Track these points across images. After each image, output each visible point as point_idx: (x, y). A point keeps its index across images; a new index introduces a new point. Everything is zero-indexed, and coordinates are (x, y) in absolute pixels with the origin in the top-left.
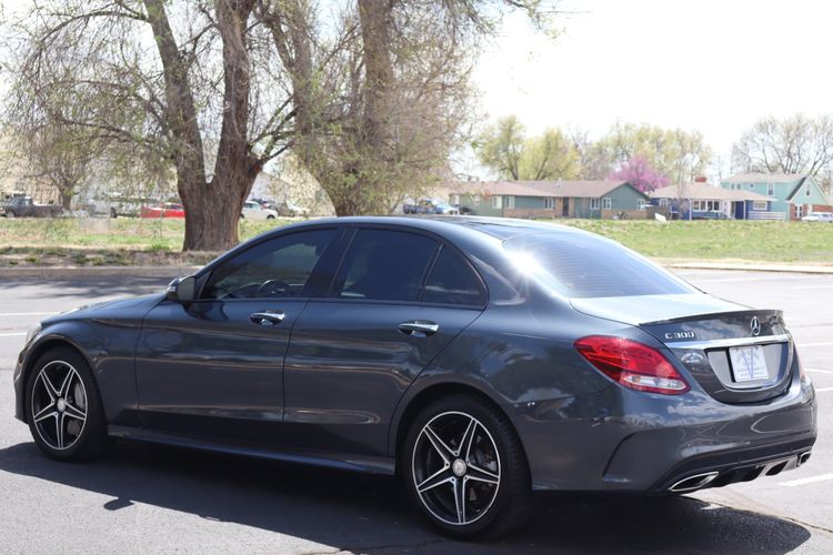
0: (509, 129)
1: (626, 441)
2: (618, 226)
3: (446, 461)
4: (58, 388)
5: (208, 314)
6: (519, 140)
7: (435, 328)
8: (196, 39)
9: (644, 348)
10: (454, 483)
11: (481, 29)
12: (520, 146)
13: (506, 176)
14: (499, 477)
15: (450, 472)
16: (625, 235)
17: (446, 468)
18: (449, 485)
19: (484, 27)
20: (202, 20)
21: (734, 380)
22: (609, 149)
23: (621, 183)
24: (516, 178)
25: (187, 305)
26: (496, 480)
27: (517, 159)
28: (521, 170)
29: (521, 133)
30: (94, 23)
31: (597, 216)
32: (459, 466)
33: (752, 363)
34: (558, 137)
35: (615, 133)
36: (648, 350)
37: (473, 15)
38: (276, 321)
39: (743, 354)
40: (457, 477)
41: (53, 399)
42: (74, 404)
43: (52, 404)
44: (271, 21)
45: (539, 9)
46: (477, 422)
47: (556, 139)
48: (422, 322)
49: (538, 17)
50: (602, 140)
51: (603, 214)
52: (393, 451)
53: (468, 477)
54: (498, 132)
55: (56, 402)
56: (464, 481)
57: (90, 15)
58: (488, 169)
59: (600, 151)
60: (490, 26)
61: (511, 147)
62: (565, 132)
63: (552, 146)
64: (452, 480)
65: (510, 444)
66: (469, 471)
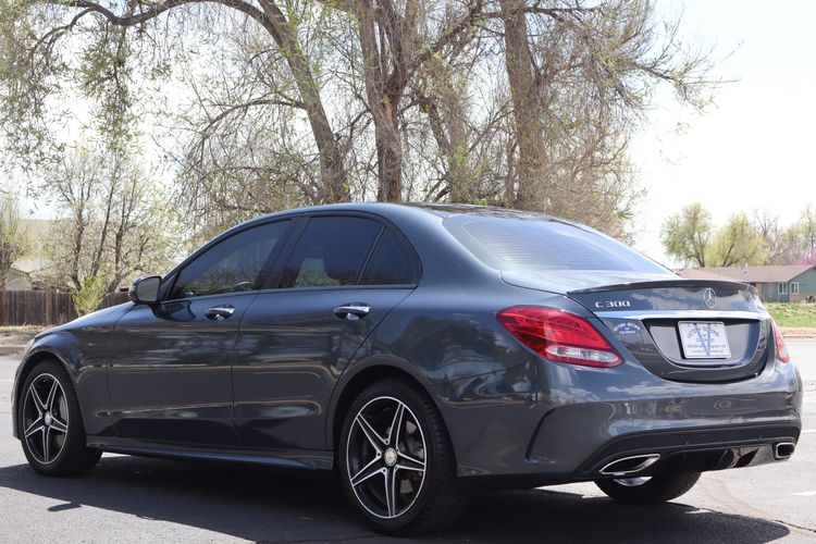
0: (694, 216)
1: (548, 417)
2: (803, 308)
3: (378, 451)
4: (44, 402)
5: (173, 315)
6: (704, 227)
7: (366, 309)
8: (353, 124)
9: (572, 318)
10: (385, 474)
11: (628, 102)
12: (706, 233)
13: (693, 263)
14: (425, 464)
15: (382, 462)
16: (811, 317)
17: (378, 458)
18: (381, 475)
19: (631, 101)
20: (357, 106)
21: (683, 357)
22: (800, 236)
23: (810, 266)
24: (702, 265)
25: (154, 306)
26: (422, 467)
27: (702, 246)
28: (707, 257)
29: (706, 220)
30: (253, 111)
31: (785, 300)
32: (391, 456)
33: (709, 340)
34: (744, 224)
35: (805, 220)
36: (577, 320)
37: (620, 90)
38: (227, 315)
39: (698, 330)
40: (388, 467)
41: (40, 413)
42: (59, 417)
43: (40, 418)
44: (425, 103)
45: (685, 80)
46: (405, 406)
47: (742, 225)
48: (357, 304)
49: (685, 88)
50: (793, 227)
51: (791, 298)
52: (330, 445)
53: (398, 466)
54: (683, 220)
55: (44, 416)
56: (395, 471)
57: (249, 104)
58: (674, 256)
59: (792, 238)
60: (637, 98)
61: (696, 235)
62: (751, 219)
63: (738, 232)
64: (383, 471)
65: (435, 427)
66: (399, 460)
